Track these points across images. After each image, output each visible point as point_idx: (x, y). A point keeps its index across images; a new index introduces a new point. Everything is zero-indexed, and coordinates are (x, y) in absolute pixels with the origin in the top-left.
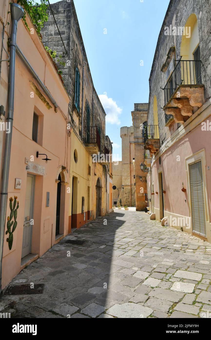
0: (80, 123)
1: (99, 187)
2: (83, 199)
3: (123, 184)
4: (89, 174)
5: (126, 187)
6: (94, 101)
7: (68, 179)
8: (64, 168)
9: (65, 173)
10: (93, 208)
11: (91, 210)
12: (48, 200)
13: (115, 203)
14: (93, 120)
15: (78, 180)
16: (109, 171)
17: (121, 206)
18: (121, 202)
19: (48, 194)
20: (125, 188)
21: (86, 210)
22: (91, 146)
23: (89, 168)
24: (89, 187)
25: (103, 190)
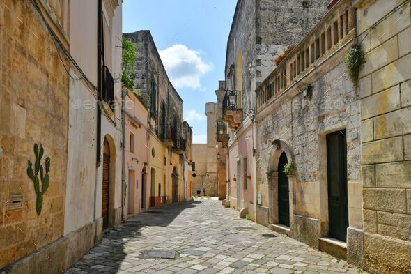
0: (156, 123)
1: (175, 175)
2: (160, 185)
3: (208, 171)
4: (165, 164)
5: (212, 174)
6: (170, 94)
7: (149, 171)
8: (145, 164)
9: (147, 167)
10: (169, 193)
11: (167, 195)
12: (137, 184)
13: (199, 192)
14: (168, 113)
15: (156, 170)
16: (187, 158)
17: (205, 195)
18: (204, 191)
19: (137, 181)
20: (210, 175)
21: (162, 194)
22: (166, 141)
23: (165, 158)
24: (165, 176)
25: (180, 178)
